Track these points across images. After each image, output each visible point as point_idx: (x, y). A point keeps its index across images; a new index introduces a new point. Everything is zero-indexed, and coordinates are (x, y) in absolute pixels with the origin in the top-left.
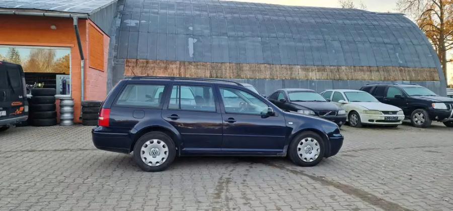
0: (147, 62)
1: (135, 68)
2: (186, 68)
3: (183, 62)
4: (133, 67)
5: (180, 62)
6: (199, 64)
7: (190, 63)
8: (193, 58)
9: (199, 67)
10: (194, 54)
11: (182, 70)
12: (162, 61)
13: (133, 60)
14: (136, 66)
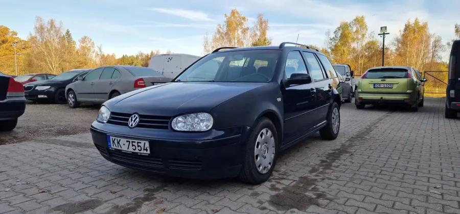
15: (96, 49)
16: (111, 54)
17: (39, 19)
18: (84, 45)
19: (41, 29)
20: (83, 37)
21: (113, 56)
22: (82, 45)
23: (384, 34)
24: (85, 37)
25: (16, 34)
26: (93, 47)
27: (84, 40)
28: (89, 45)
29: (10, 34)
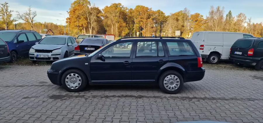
15: (247, 20)
16: (259, 23)
17: (212, 7)
18: (239, 19)
19: (212, 13)
20: (239, 14)
21: (260, 24)
22: (238, 18)
24: (241, 14)
25: (203, 16)
26: (245, 19)
27: (240, 16)
28: (243, 18)
29: (200, 17)
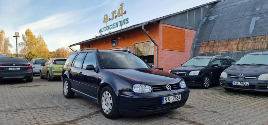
0: (215, 43)
1: (206, 47)
2: (244, 43)
3: (242, 38)
4: (205, 47)
5: (240, 39)
6: (257, 37)
7: (249, 38)
8: (252, 33)
9: (257, 40)
10: (254, 31)
11: (240, 45)
12: (225, 40)
13: (206, 42)
14: (207, 46)
23: (17, 37)
